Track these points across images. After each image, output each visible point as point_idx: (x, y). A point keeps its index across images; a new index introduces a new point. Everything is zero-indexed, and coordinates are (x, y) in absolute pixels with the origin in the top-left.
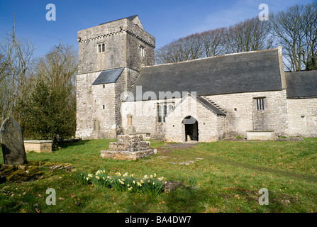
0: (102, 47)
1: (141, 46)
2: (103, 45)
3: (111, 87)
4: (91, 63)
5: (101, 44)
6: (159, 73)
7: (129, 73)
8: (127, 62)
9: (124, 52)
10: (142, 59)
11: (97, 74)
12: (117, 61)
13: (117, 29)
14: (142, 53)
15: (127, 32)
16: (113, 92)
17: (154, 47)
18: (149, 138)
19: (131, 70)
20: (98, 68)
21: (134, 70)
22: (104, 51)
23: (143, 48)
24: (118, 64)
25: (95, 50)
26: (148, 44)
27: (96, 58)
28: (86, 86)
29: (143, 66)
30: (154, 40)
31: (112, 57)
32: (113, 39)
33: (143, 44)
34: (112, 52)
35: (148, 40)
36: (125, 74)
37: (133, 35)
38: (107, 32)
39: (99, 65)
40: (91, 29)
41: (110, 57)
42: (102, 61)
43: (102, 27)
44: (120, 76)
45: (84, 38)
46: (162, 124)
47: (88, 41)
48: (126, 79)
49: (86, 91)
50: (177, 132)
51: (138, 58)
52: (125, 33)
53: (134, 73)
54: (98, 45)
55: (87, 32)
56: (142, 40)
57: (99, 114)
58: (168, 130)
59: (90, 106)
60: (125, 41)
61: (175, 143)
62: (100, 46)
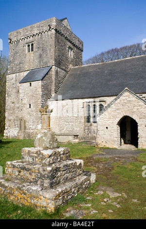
0: (31, 47)
1: (70, 48)
2: (32, 45)
3: (37, 85)
4: (20, 63)
5: (30, 44)
6: (87, 73)
7: (57, 72)
8: (55, 60)
9: (53, 50)
10: (70, 60)
11: (26, 73)
12: (45, 60)
13: (46, 28)
14: (71, 54)
15: (56, 30)
16: (40, 90)
17: (82, 51)
18: (77, 141)
19: (59, 69)
20: (27, 67)
21: (62, 69)
22: (32, 50)
23: (72, 49)
24: (46, 63)
25: (24, 51)
26: (77, 47)
27: (25, 57)
28: (14, 86)
29: (71, 66)
30: (81, 43)
31: (40, 56)
32: (41, 38)
33: (72, 46)
34: (40, 51)
35: (77, 43)
36: (53, 72)
37: (62, 35)
38: (36, 32)
39: (28, 64)
40: (21, 30)
41: (38, 56)
42: (31, 60)
43: (31, 27)
44: (47, 74)
45: (14, 39)
46: (91, 125)
47: (18, 42)
48: (54, 77)
49: (15, 90)
50: (111, 136)
51: (67, 58)
52: (53, 31)
53: (62, 73)
54: (27, 45)
55: (17, 33)
56: (71, 42)
57: (25, 114)
58: (100, 133)
59: (18, 105)
60: (54, 39)
61: (108, 148)
62: (29, 46)
